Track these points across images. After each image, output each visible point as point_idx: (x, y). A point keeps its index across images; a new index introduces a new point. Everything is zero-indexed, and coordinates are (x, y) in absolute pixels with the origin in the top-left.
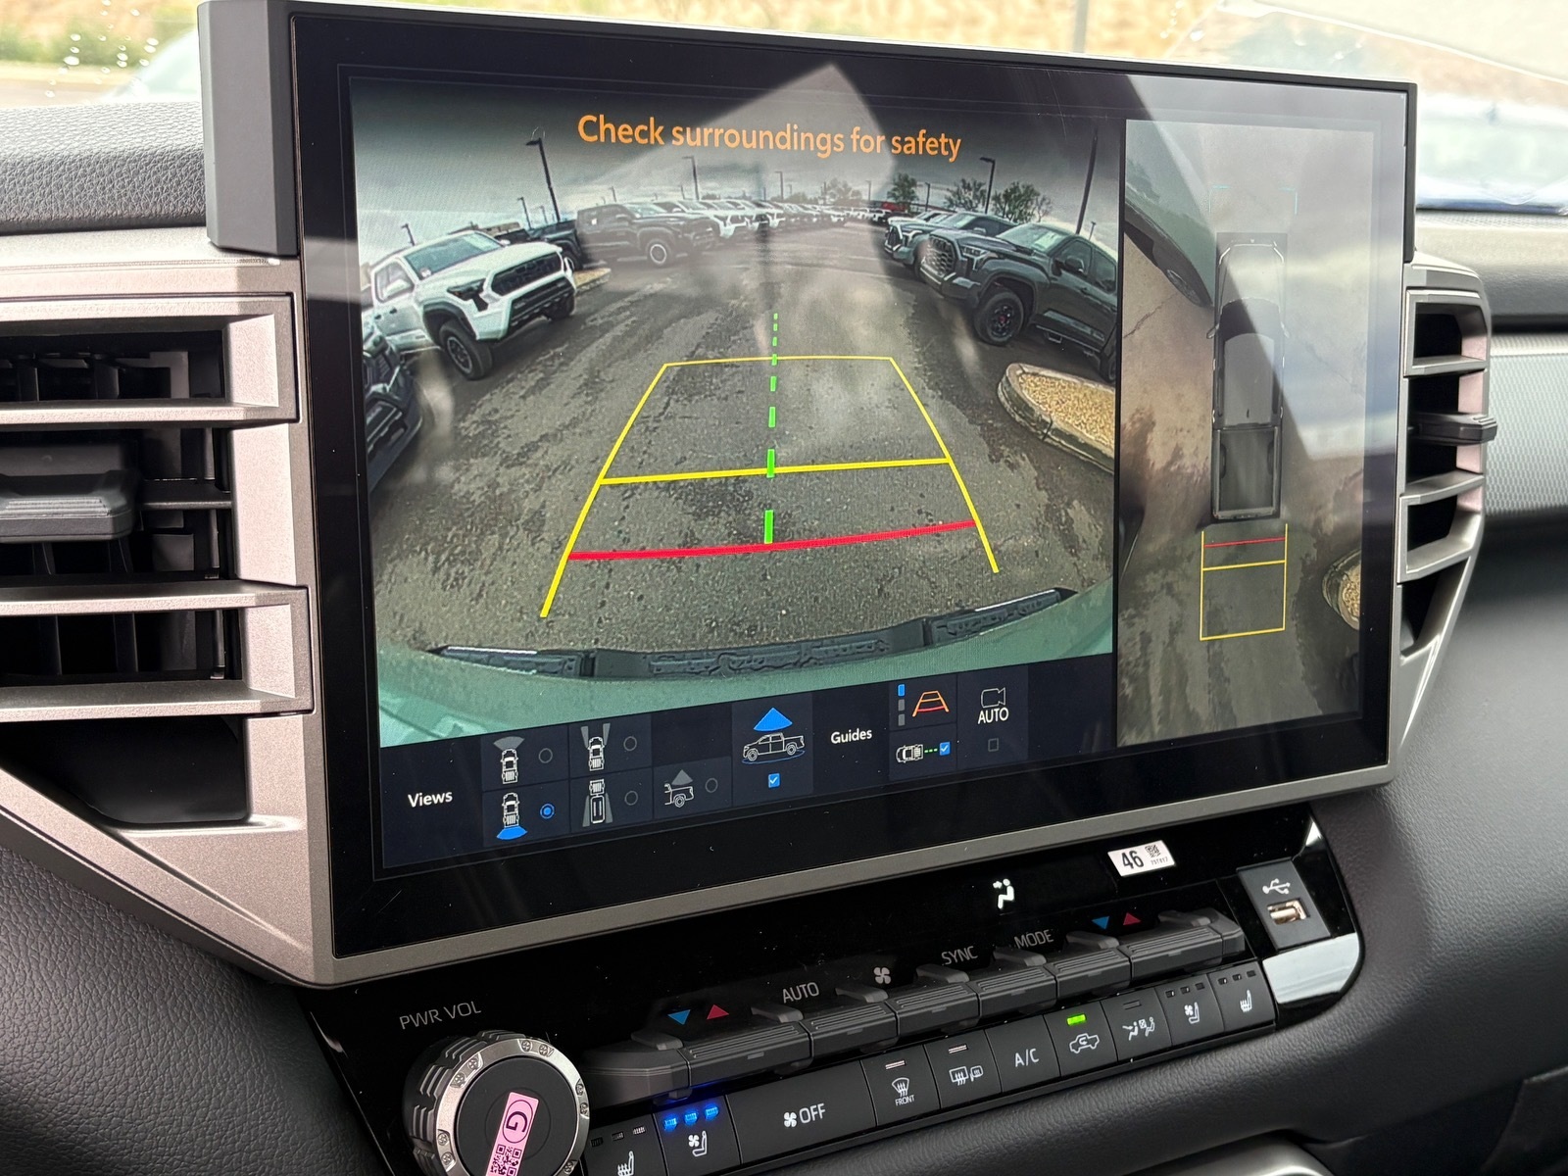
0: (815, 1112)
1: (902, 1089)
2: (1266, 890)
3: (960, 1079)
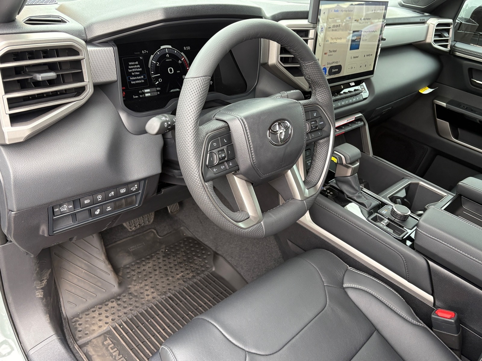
3: (343, 104)
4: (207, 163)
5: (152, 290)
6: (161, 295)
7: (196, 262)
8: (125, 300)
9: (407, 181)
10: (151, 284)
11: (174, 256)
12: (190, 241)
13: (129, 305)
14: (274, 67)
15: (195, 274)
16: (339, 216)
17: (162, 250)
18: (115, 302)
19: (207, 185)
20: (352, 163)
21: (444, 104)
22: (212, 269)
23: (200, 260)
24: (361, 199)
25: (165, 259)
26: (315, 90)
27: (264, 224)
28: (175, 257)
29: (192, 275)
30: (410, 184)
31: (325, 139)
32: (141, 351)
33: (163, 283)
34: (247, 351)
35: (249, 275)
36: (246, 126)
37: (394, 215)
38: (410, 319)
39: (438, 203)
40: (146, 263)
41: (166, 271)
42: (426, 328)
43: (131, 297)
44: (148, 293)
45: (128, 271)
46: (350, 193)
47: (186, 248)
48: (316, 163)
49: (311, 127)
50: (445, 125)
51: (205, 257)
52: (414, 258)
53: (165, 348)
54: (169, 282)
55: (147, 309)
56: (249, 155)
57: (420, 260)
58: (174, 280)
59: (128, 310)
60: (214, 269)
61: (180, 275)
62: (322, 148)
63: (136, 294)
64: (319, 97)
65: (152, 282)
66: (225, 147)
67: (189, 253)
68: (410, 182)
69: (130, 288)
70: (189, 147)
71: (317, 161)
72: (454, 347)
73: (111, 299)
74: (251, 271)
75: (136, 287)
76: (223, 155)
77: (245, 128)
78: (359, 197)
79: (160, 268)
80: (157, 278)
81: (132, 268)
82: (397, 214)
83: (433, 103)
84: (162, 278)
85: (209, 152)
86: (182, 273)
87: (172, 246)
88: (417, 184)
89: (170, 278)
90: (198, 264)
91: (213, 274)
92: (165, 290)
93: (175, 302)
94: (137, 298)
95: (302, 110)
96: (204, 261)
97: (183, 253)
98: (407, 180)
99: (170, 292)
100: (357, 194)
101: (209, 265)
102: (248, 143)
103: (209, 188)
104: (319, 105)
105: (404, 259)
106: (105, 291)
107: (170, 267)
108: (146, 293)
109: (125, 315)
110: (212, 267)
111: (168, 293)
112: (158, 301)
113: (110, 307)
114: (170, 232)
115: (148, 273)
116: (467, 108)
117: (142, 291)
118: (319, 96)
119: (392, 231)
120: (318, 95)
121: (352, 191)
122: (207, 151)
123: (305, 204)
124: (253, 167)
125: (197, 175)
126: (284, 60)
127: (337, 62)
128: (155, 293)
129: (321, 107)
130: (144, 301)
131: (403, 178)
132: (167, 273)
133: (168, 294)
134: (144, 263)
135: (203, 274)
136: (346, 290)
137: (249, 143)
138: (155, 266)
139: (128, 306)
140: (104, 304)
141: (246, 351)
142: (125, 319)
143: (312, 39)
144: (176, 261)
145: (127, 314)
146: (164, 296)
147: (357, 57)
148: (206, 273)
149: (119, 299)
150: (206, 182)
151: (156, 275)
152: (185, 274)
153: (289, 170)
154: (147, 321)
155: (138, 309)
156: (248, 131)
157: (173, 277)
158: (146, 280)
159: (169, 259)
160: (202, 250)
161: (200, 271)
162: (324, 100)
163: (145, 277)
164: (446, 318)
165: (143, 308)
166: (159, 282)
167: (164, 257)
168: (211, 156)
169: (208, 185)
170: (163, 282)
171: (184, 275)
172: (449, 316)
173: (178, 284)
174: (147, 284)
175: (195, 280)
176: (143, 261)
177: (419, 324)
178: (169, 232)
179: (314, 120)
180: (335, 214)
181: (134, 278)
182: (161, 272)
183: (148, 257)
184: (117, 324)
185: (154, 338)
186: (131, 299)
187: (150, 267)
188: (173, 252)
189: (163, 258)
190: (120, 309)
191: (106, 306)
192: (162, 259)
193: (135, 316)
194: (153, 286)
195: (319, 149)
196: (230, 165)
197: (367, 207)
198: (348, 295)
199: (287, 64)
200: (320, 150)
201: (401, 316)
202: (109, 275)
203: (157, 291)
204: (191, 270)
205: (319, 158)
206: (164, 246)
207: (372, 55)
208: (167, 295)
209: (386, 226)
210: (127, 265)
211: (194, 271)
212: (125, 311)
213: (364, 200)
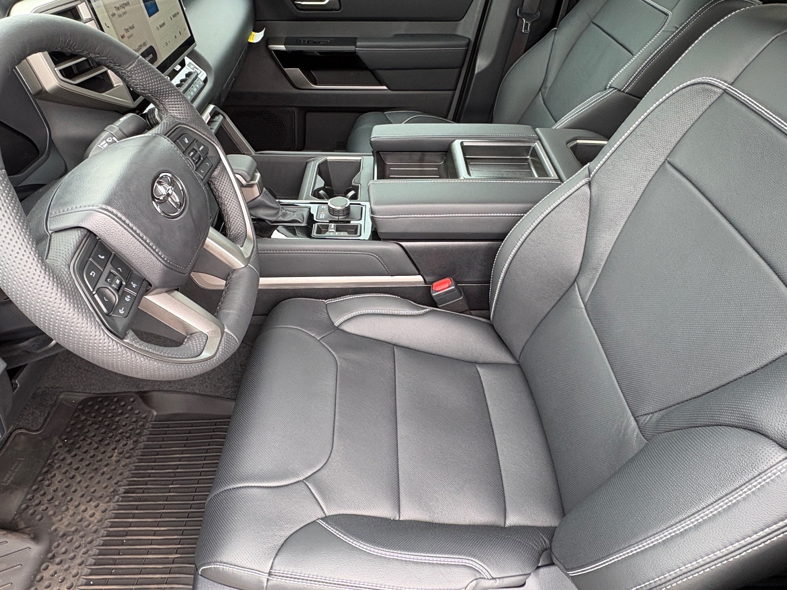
4: (105, 310)
5: (93, 504)
6: (111, 499)
7: (124, 423)
8: (63, 550)
9: (313, 165)
10: (83, 498)
11: (84, 439)
12: (90, 403)
13: (77, 550)
14: (59, 91)
15: (135, 439)
16: (281, 252)
17: (58, 445)
18: (50, 564)
19: (129, 342)
20: (253, 178)
21: (282, 47)
22: (153, 415)
23: (127, 415)
24: (289, 216)
25: (73, 453)
26: (162, 104)
27: (230, 331)
28: (86, 439)
29: (132, 441)
30: (319, 166)
31: (219, 168)
32: (147, 585)
33: (100, 484)
34: (304, 479)
35: (207, 386)
36: (119, 215)
37: (336, 213)
38: (416, 312)
39: (362, 174)
40: (48, 480)
41: (90, 466)
42: (433, 310)
43: (69, 538)
44: (90, 512)
45: (31, 512)
46: (271, 216)
47: (92, 418)
48: (228, 206)
49: (194, 161)
50: (295, 72)
51: (129, 408)
52: (384, 249)
53: (210, 566)
54: (107, 474)
55: (109, 531)
56: (153, 254)
57: (392, 247)
58: (113, 467)
59: (82, 557)
60: (155, 413)
61: (114, 455)
62: (222, 183)
63: (73, 529)
64: (175, 112)
65: (82, 496)
66: (109, 266)
67: (102, 420)
68: (317, 164)
69: (56, 530)
70: (59, 308)
71: (226, 202)
72: (463, 310)
73: (41, 566)
74: (207, 380)
75: (64, 520)
76: (118, 282)
77: (120, 219)
78: (284, 215)
79: (77, 469)
80: (86, 485)
81: (33, 504)
82: (337, 211)
83: (269, 51)
84: (92, 480)
85: (94, 293)
86: (116, 451)
87: (68, 430)
88: (326, 161)
89: (105, 469)
90: (128, 423)
91: (159, 419)
92: (112, 489)
93: (138, 491)
94: (79, 532)
95: (172, 144)
96: (133, 414)
97: (93, 425)
98: (313, 163)
99: (120, 486)
100: (280, 213)
101: (144, 413)
102: (140, 240)
103: (133, 343)
104: (183, 124)
105: (377, 257)
106: (20, 566)
107: (92, 457)
108: (87, 515)
109: (83, 566)
110: (150, 412)
111: (118, 488)
112: (114, 510)
113: (50, 577)
114: (48, 414)
115: (65, 489)
116: (308, 42)
117: (79, 518)
118: (173, 110)
119: (346, 233)
120: (171, 109)
121: (273, 212)
122: (90, 293)
123: (252, 267)
124: (170, 268)
125: (104, 339)
126: (68, 73)
127: (145, 44)
128: (101, 505)
129: (187, 125)
130: (93, 527)
131: (307, 163)
132: (95, 467)
133: (119, 490)
134: (47, 483)
135: (146, 429)
136: (341, 328)
137: (142, 238)
138: (67, 474)
139: (76, 552)
140: (36, 582)
141: (302, 481)
142: (86, 570)
143: (91, 20)
144: (93, 443)
145: (85, 562)
146: (117, 497)
147: (164, 24)
148: (148, 425)
149: (54, 557)
150: (124, 338)
151: (79, 482)
152: (121, 448)
153: (207, 238)
154: (123, 545)
155: (95, 542)
156: (127, 221)
157: (107, 465)
158: (71, 499)
159: (79, 448)
160: (118, 401)
161: (138, 429)
162: (185, 113)
163: (66, 498)
164: (445, 288)
165: (101, 534)
166: (93, 487)
167: (69, 451)
168: (102, 296)
169: (131, 340)
170: (99, 482)
171: (121, 450)
172: (447, 285)
173: (123, 468)
174: (77, 503)
175: (141, 445)
176: (42, 480)
177: (425, 310)
178: (46, 415)
179: (190, 149)
180: (275, 252)
181: (51, 512)
182: (84, 473)
183: (45, 470)
184: (81, 585)
185: (151, 554)
186: (72, 540)
187: (62, 480)
188: (77, 435)
189: (70, 454)
190: (66, 566)
191: (41, 582)
192: (68, 456)
193: (99, 555)
194: (89, 498)
195: (219, 185)
196: (134, 286)
197: (301, 222)
198: (346, 332)
199: (78, 79)
200: (221, 185)
201: (407, 315)
202: (7, 542)
203: (101, 499)
204: (124, 437)
205: (227, 196)
206: (56, 438)
207: (178, 13)
208: (119, 493)
209: (337, 231)
210: (21, 505)
211: (130, 436)
212: (78, 561)
213: (292, 215)
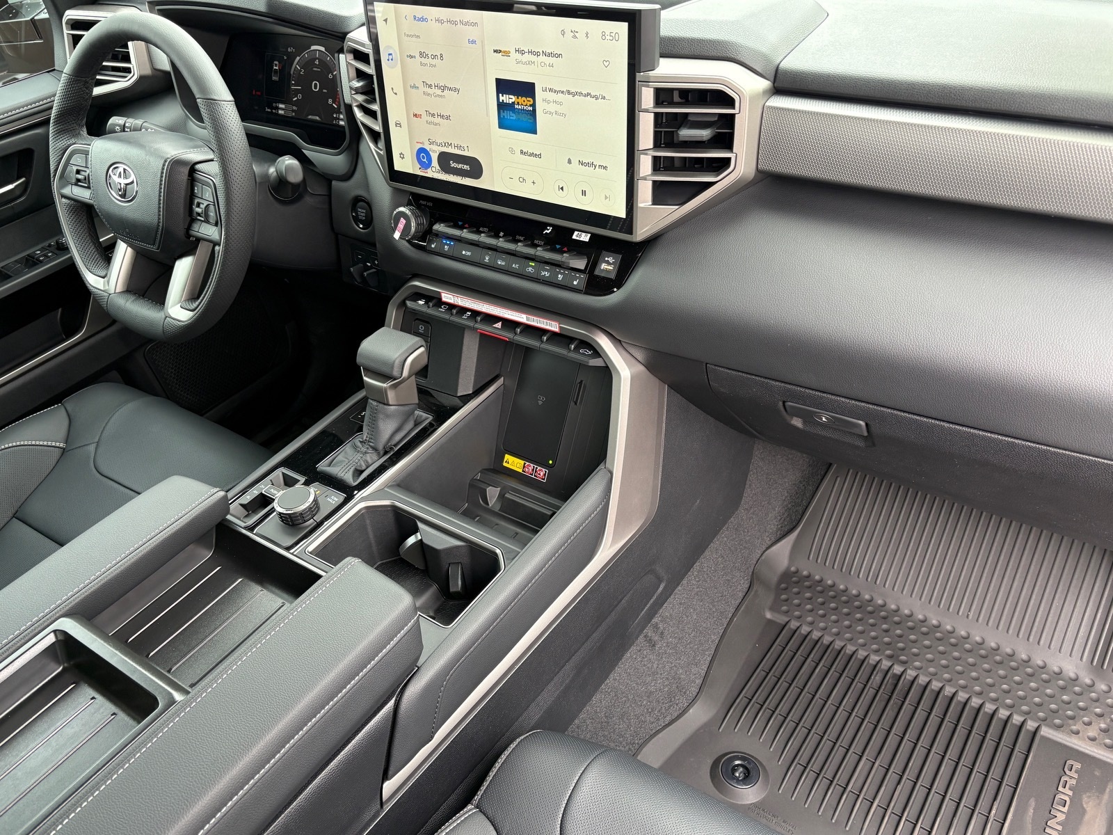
0: (469, 253)
1: (487, 258)
2: (606, 259)
3: (499, 263)
127: (460, 147)
